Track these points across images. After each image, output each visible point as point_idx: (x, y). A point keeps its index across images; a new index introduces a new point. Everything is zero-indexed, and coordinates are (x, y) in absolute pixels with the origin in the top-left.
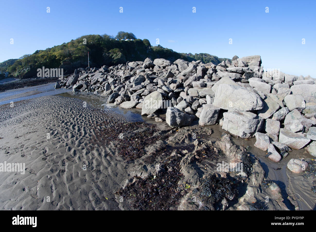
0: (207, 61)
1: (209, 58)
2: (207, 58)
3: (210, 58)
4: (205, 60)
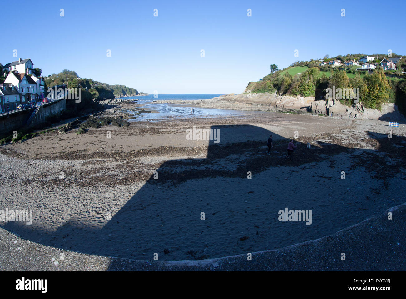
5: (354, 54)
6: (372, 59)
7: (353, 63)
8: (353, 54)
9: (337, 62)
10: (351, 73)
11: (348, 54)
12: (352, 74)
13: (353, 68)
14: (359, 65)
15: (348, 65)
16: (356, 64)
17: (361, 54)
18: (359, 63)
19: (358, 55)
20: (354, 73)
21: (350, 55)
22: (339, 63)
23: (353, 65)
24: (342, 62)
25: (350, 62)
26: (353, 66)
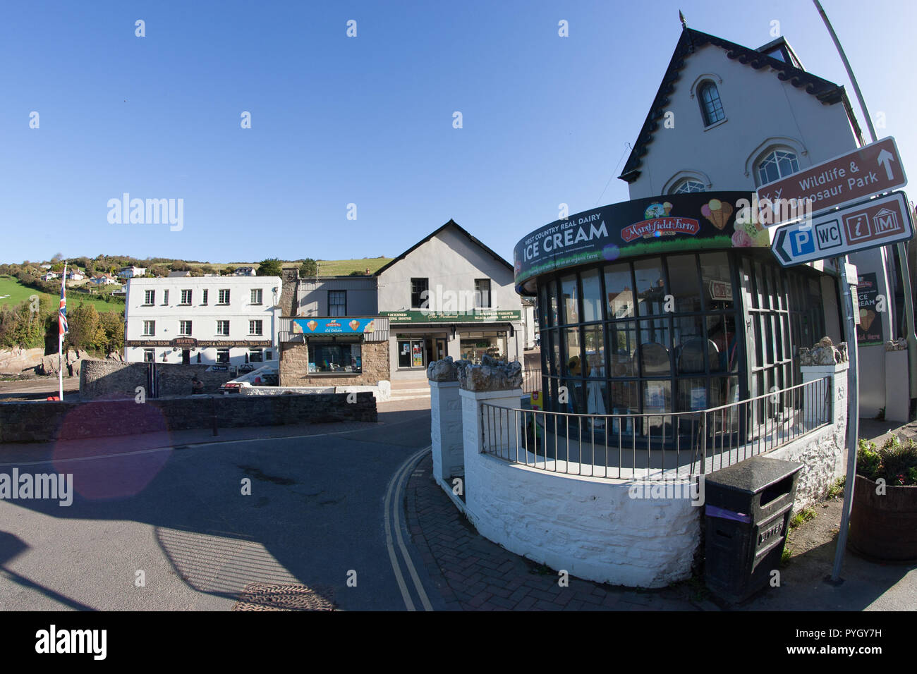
5: (111, 255)
6: (141, 272)
7: (108, 280)
8: (109, 255)
9: (79, 274)
10: (103, 299)
11: (100, 256)
12: (104, 302)
13: (107, 289)
14: (117, 284)
15: (98, 282)
16: (112, 281)
17: (125, 256)
18: (118, 279)
19: (119, 261)
20: (107, 301)
21: (105, 256)
22: (82, 277)
23: (108, 283)
24: (88, 275)
25: (103, 277)
26: (107, 285)
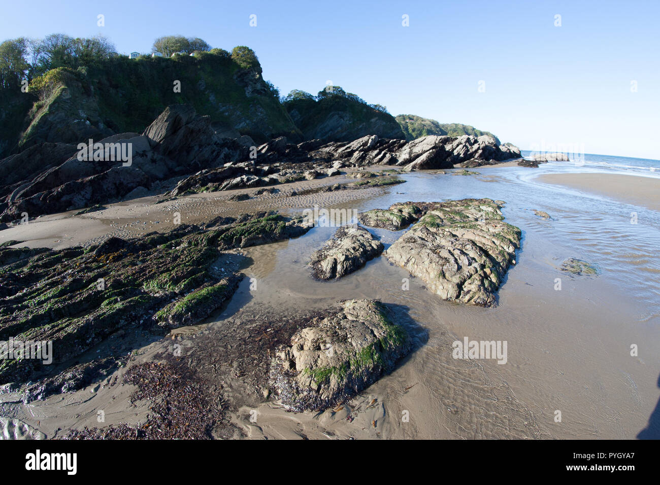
0: (418, 130)
1: (421, 124)
2: (416, 126)
3: (424, 125)
4: (413, 130)
